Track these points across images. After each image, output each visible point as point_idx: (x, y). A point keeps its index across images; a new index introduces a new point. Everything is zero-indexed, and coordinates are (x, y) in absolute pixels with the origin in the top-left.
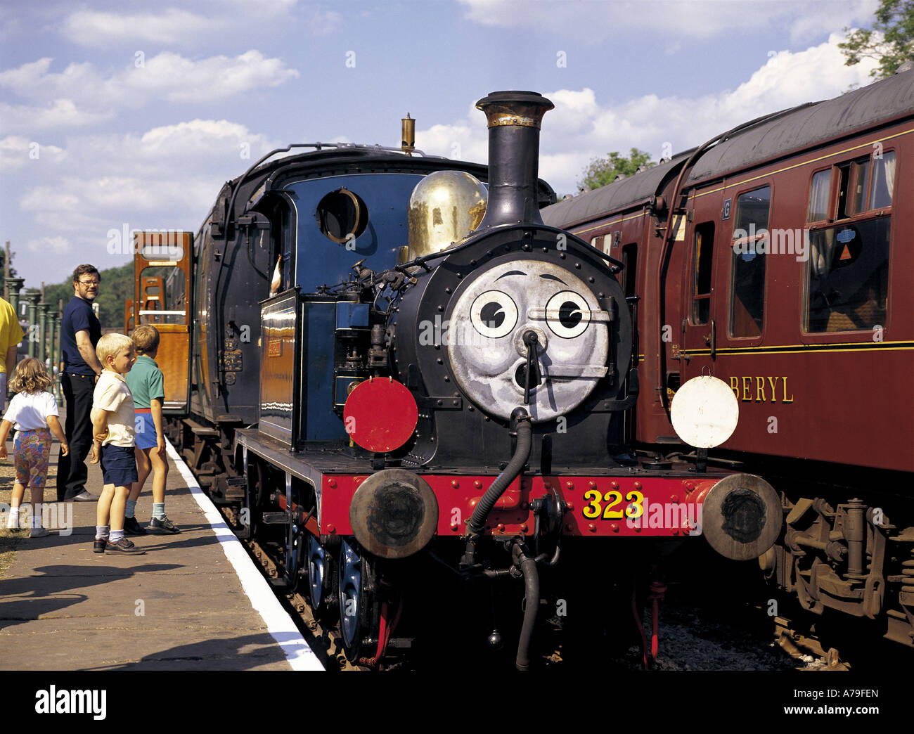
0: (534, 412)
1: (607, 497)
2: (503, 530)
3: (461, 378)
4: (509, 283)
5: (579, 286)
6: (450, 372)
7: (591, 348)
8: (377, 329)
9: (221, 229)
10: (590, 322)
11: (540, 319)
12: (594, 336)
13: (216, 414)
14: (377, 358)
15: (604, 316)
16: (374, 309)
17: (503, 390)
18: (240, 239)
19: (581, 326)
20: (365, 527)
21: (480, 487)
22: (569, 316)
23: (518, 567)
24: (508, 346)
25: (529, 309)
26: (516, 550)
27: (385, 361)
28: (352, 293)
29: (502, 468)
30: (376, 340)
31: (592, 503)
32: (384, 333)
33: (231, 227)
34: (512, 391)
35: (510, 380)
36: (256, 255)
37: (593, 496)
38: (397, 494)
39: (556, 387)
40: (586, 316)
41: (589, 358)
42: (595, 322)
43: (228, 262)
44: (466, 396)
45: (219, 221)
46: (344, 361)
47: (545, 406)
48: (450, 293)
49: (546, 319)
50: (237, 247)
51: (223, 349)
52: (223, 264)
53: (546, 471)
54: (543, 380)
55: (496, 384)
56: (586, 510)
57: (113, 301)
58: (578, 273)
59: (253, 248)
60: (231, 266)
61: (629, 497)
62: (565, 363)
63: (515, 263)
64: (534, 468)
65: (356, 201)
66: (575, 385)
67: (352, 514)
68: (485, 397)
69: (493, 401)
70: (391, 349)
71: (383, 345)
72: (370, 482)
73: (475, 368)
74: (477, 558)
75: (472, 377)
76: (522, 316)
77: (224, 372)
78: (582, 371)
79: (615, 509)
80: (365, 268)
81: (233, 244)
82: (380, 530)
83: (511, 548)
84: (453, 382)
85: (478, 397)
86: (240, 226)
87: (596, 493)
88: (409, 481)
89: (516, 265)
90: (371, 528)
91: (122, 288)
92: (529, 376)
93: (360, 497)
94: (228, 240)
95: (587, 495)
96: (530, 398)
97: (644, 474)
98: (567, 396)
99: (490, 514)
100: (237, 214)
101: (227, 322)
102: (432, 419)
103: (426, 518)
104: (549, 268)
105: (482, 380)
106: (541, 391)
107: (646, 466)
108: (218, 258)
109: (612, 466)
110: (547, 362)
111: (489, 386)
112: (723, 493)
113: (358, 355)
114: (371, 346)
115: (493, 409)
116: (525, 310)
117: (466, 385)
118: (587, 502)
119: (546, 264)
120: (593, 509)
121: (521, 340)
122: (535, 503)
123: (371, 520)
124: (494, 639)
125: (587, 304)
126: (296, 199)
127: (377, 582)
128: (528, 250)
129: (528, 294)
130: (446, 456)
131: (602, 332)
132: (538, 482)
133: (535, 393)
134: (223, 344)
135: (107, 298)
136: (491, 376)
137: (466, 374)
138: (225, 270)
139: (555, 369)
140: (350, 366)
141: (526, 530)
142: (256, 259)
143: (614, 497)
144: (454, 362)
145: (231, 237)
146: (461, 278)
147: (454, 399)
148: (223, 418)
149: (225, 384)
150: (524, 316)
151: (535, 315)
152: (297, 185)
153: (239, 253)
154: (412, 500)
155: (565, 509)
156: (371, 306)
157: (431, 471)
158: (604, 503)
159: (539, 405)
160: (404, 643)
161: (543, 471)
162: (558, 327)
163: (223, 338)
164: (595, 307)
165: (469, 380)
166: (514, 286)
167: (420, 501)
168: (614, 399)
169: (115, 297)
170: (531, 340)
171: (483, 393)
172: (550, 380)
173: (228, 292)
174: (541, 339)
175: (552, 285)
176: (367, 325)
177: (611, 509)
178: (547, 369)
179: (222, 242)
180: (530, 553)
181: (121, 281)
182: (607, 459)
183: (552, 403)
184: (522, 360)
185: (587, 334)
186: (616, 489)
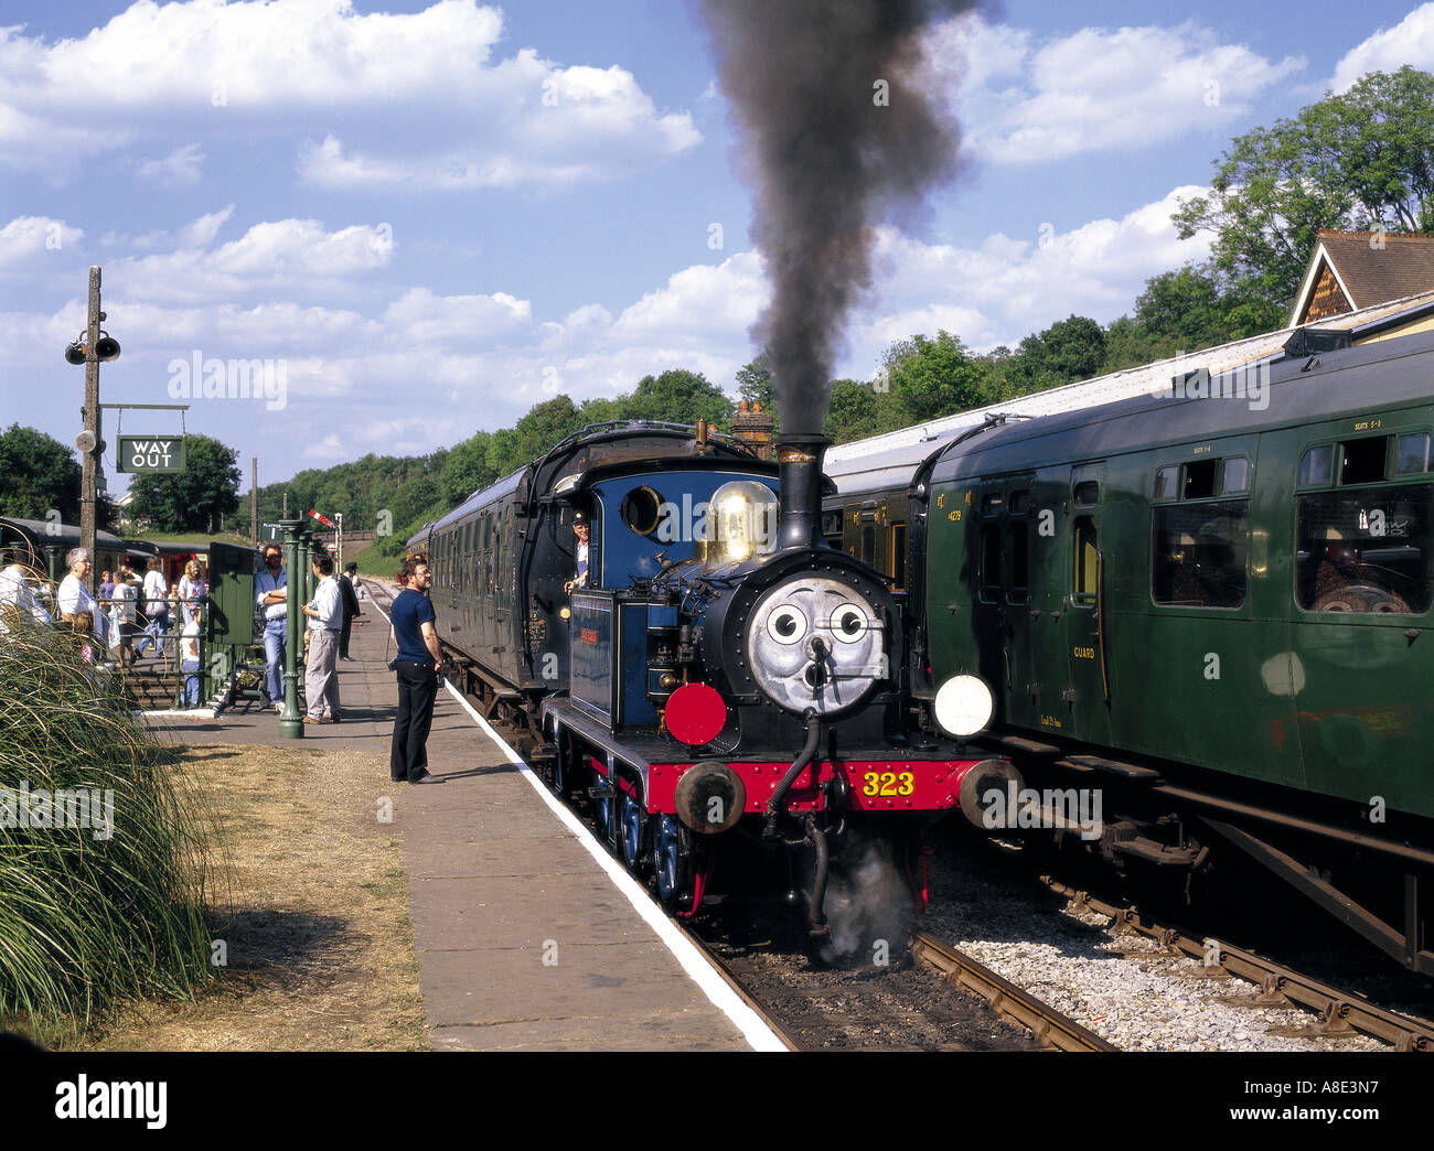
0: (822, 706)
1: (883, 779)
2: (797, 807)
3: (760, 679)
4: (799, 599)
5: (858, 599)
6: (751, 673)
7: (868, 651)
8: (684, 629)
9: (524, 508)
10: (868, 628)
11: (825, 628)
12: (871, 641)
13: (522, 679)
14: (685, 655)
15: (879, 624)
16: (681, 611)
17: (796, 688)
18: (542, 517)
19: (860, 633)
20: (687, 809)
21: (778, 772)
22: (849, 625)
23: (811, 838)
24: (799, 651)
25: (816, 620)
26: (809, 825)
27: (692, 657)
28: (661, 597)
29: (797, 756)
30: (684, 639)
31: (871, 783)
32: (690, 633)
33: (534, 506)
34: (803, 689)
35: (801, 680)
36: (558, 532)
37: (871, 777)
38: (712, 782)
39: (840, 684)
40: (864, 625)
41: (867, 660)
42: (872, 629)
43: (531, 538)
44: (764, 693)
45: (522, 500)
46: (656, 655)
47: (831, 701)
48: (750, 607)
49: (830, 628)
50: (540, 524)
51: (528, 620)
52: (527, 541)
53: (832, 756)
54: (829, 679)
55: (789, 683)
56: (866, 789)
57: (346, 501)
58: (858, 589)
59: (555, 525)
60: (534, 543)
61: (901, 777)
62: (848, 664)
63: (803, 581)
64: (823, 753)
65: (656, 497)
66: (855, 682)
67: (677, 799)
68: (780, 694)
69: (788, 697)
70: (697, 647)
71: (690, 643)
72: (691, 773)
73: (771, 670)
74: (776, 830)
75: (769, 677)
76: (811, 627)
77: (529, 641)
78: (861, 670)
79: (891, 787)
80: (666, 559)
81: (535, 521)
82: (699, 811)
83: (804, 821)
84: (753, 683)
85: (774, 694)
86: (542, 505)
87: (875, 775)
88: (722, 771)
89: (804, 583)
90: (691, 811)
91: (358, 486)
92: (816, 677)
93: (683, 786)
94: (531, 517)
95: (867, 777)
96: (818, 695)
97: (913, 757)
98: (850, 691)
99: (789, 794)
100: (538, 494)
101: (531, 594)
102: (736, 713)
103: (736, 801)
104: (832, 584)
105: (777, 680)
106: (828, 688)
107: (917, 749)
108: (521, 536)
109: (887, 749)
110: (833, 664)
111: (783, 684)
112: (977, 776)
113: (667, 650)
114: (680, 643)
115: (787, 704)
116: (812, 621)
117: (764, 685)
118: (866, 783)
119: (830, 581)
120: (872, 789)
121: (810, 646)
122: (824, 785)
123: (692, 804)
124: (791, 896)
125: (864, 614)
126: (602, 496)
127: (692, 849)
128: (815, 569)
129: (816, 608)
130: (749, 744)
131: (878, 638)
132: (828, 767)
133: (822, 690)
134: (528, 616)
135: (341, 498)
136: (785, 677)
137: (764, 675)
138: (529, 545)
139: (839, 670)
140: (661, 660)
141: (816, 807)
142: (557, 535)
143: (889, 778)
144: (754, 665)
145: (533, 515)
146: (759, 594)
147: (754, 695)
148: (528, 685)
149: (530, 652)
150: (811, 626)
151: (821, 624)
152: (604, 484)
153: (541, 530)
154: (724, 786)
155: (849, 789)
156: (680, 607)
157: (736, 759)
158: (880, 783)
159: (825, 699)
160: (716, 900)
161: (830, 757)
162: (840, 634)
163: (528, 609)
164: (871, 616)
165: (766, 680)
166: (803, 601)
167: (731, 787)
168: (888, 693)
169: (350, 497)
170: (818, 646)
171: (778, 691)
172: (835, 679)
173: (532, 566)
174: (827, 645)
175: (835, 599)
176: (675, 624)
177: (886, 788)
178: (832, 670)
179: (526, 520)
180: (821, 827)
181: (356, 478)
182: (883, 743)
183: (838, 697)
184: (811, 663)
185: (865, 639)
186: (891, 770)
